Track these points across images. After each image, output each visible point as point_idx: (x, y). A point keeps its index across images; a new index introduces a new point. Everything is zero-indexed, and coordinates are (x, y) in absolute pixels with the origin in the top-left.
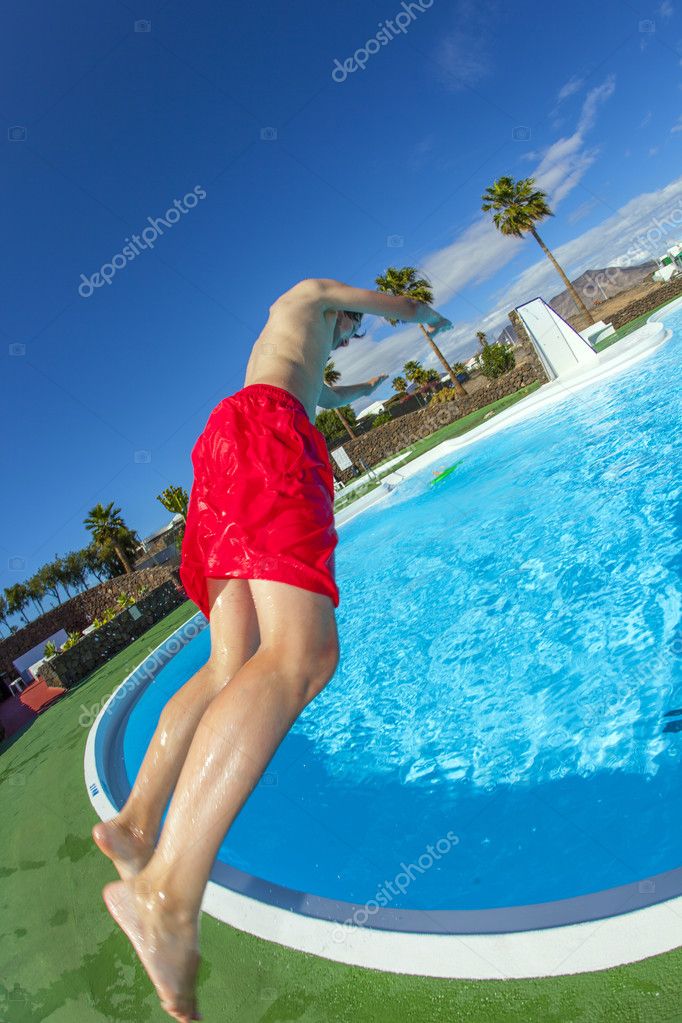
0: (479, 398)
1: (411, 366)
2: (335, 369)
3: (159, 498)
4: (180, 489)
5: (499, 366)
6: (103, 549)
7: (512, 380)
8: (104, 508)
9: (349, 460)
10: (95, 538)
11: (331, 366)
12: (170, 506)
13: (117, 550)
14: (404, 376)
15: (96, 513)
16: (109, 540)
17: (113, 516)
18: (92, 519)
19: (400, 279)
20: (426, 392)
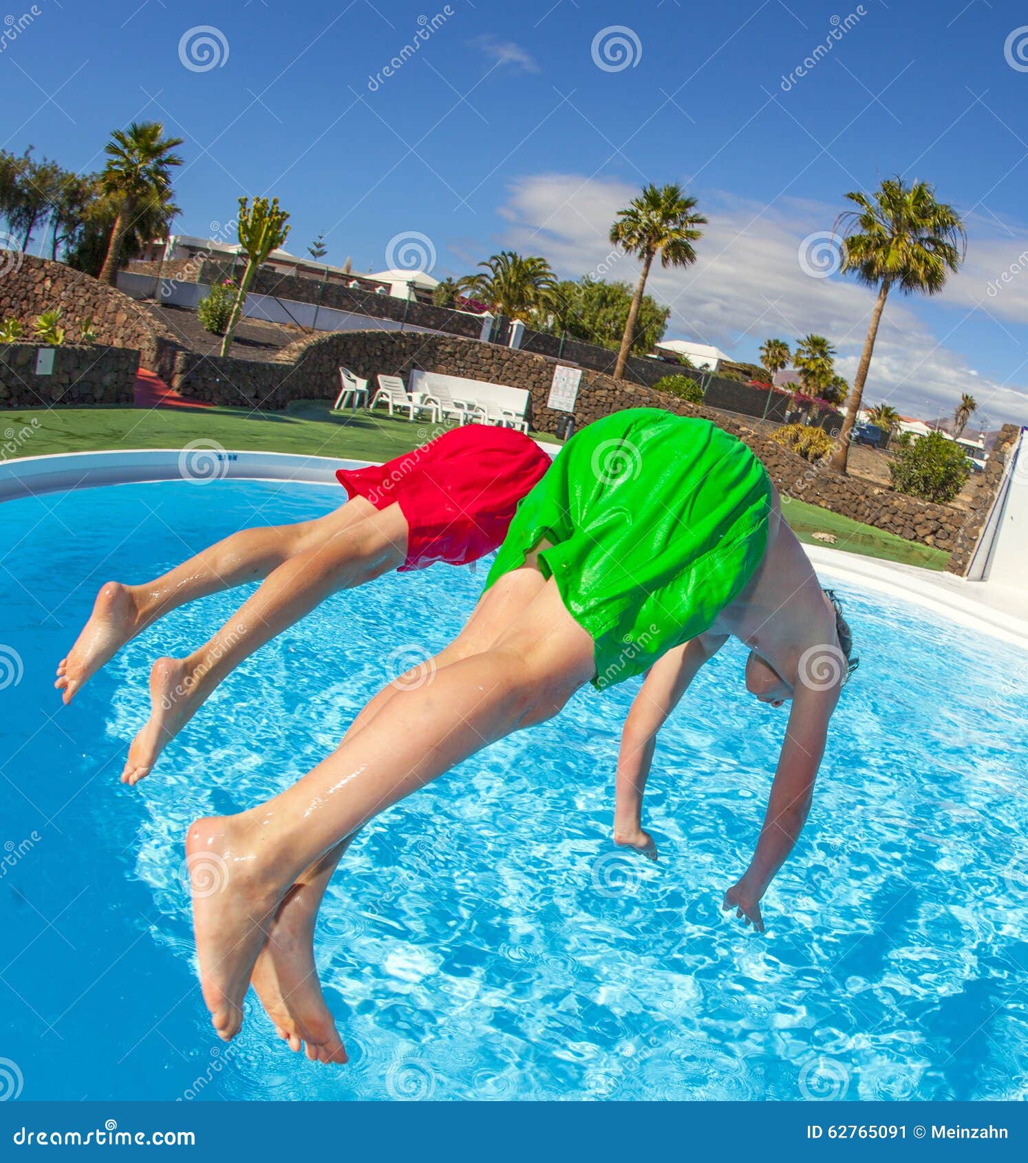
0: (847, 495)
1: (818, 345)
2: (694, 245)
3: (243, 203)
4: (285, 216)
5: (926, 479)
6: (100, 201)
7: (919, 518)
8: (163, 136)
9: (572, 401)
10: (105, 175)
11: (692, 235)
12: (246, 231)
13: (118, 221)
14: (793, 351)
15: (144, 137)
16: (123, 194)
17: (161, 163)
18: (129, 139)
19: (924, 215)
20: (800, 404)
